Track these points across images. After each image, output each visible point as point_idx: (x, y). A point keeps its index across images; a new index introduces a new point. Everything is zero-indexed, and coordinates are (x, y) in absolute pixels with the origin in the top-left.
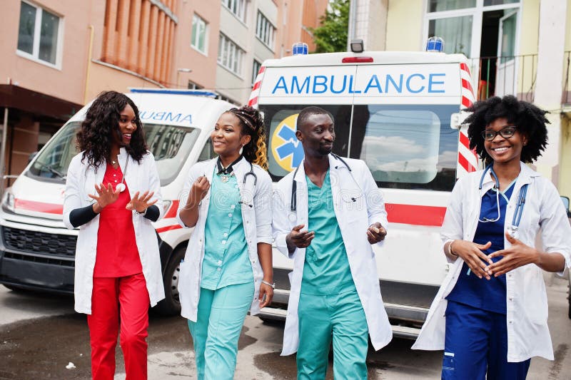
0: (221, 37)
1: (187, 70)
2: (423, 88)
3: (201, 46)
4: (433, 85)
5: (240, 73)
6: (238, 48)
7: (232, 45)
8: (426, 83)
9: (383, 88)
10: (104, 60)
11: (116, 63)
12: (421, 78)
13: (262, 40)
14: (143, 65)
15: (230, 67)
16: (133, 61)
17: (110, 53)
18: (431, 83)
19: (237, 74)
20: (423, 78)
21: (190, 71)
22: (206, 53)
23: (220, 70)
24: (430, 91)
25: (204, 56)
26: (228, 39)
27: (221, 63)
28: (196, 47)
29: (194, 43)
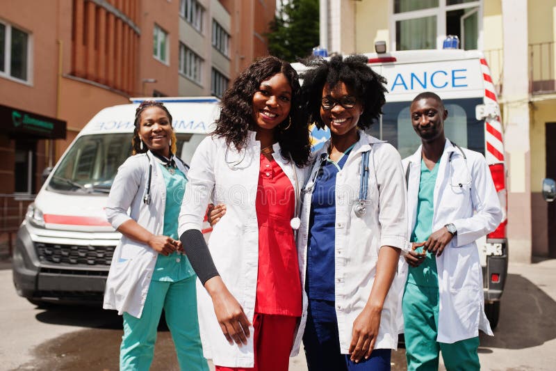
0: (180, 47)
1: (152, 80)
2: (447, 83)
3: (163, 56)
4: (456, 80)
5: (200, 81)
6: (196, 56)
7: (191, 54)
8: (449, 78)
9: (409, 85)
10: (73, 73)
11: (86, 77)
12: (443, 74)
13: (218, 47)
14: (111, 77)
15: (190, 75)
16: (102, 74)
17: (80, 67)
18: (454, 78)
19: (198, 82)
20: (446, 74)
21: (156, 82)
22: (167, 63)
23: (181, 79)
24: (454, 86)
25: (166, 66)
26: (187, 48)
27: (182, 72)
28: (158, 57)
29: (155, 53)
